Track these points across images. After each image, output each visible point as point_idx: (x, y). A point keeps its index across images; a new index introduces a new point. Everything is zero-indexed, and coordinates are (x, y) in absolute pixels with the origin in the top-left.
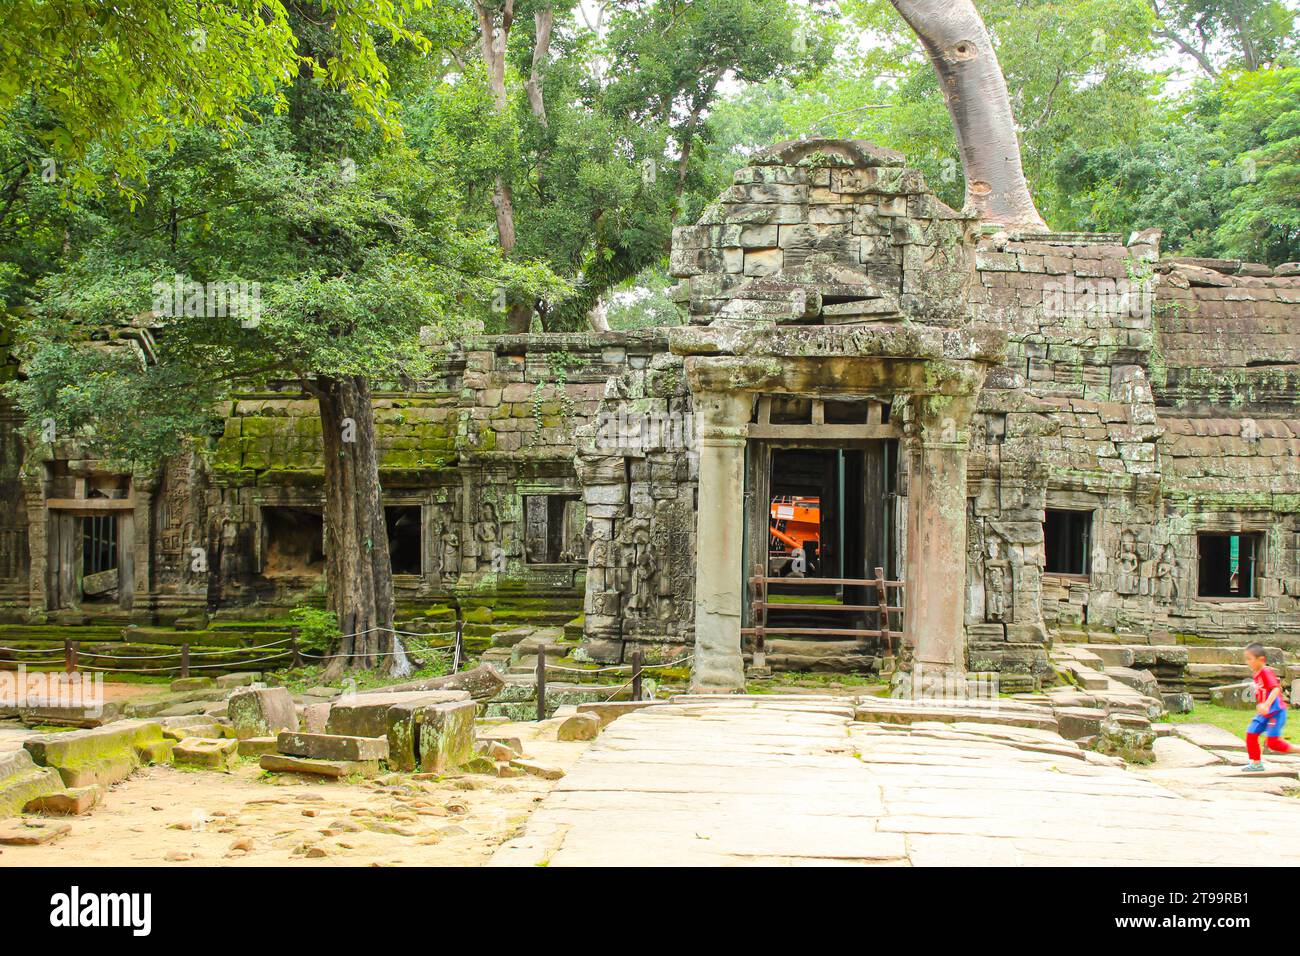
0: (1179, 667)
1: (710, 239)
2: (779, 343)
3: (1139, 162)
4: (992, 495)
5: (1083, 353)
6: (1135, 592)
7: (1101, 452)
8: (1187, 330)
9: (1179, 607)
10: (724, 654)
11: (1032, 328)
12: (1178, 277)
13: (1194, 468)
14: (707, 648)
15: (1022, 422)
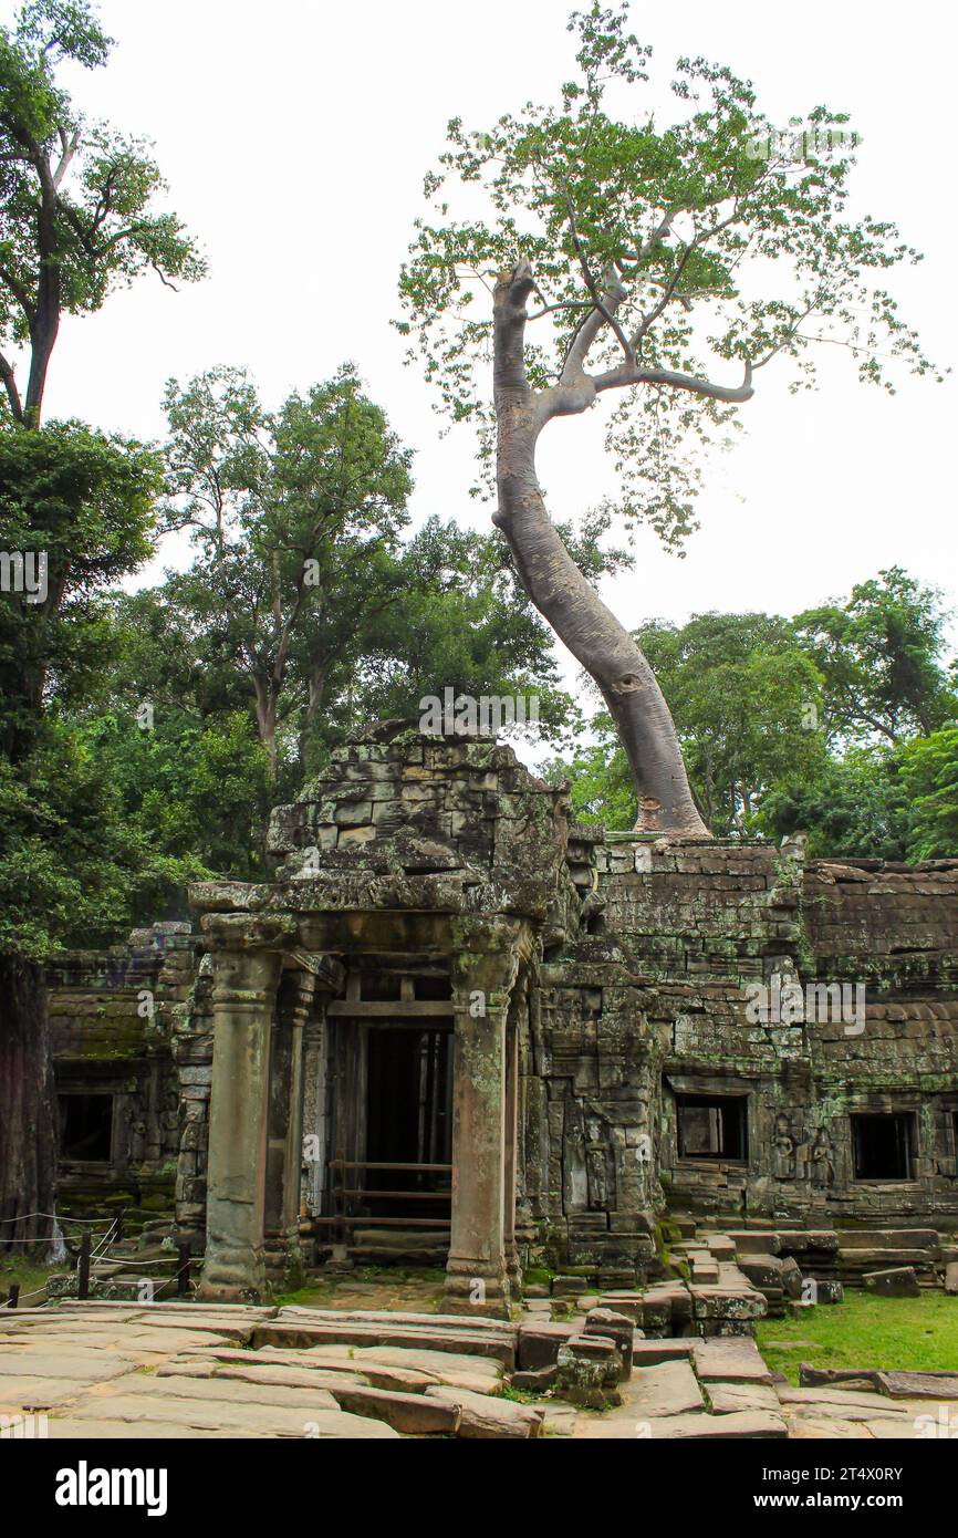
0: (832, 1253)
1: (306, 816)
2: (295, 898)
3: (839, 811)
4: (590, 1074)
5: (736, 946)
6: (792, 1176)
7: (752, 1038)
8: (834, 922)
9: (836, 1189)
10: (236, 1247)
11: (688, 923)
12: (825, 874)
13: (843, 1051)
14: (217, 1240)
15: (618, 997)
